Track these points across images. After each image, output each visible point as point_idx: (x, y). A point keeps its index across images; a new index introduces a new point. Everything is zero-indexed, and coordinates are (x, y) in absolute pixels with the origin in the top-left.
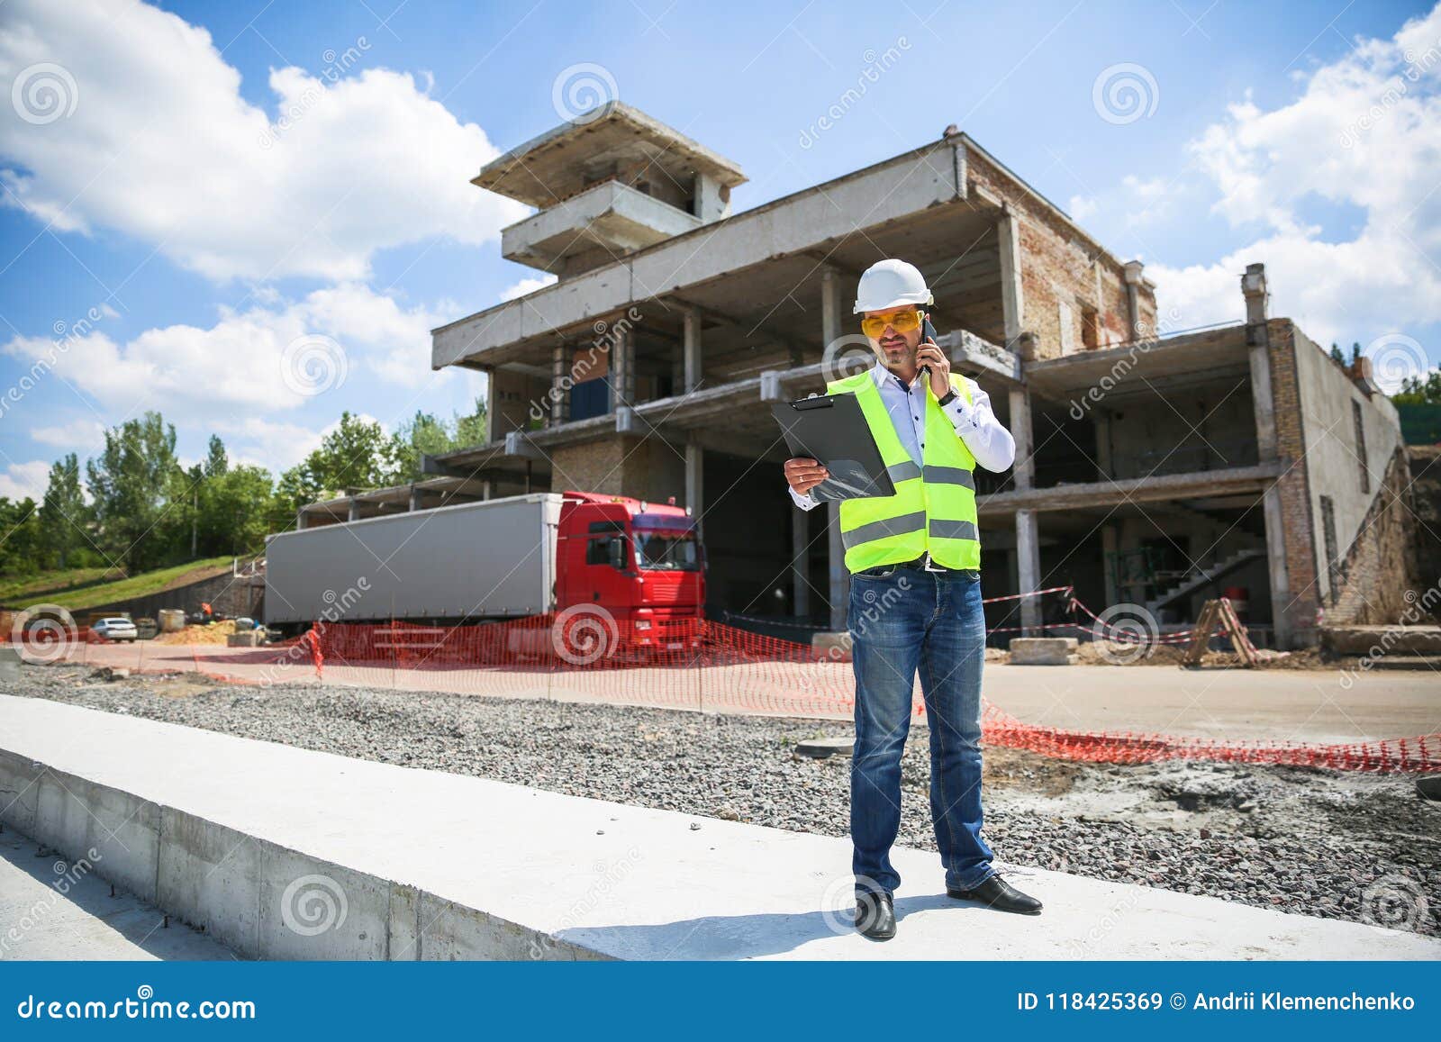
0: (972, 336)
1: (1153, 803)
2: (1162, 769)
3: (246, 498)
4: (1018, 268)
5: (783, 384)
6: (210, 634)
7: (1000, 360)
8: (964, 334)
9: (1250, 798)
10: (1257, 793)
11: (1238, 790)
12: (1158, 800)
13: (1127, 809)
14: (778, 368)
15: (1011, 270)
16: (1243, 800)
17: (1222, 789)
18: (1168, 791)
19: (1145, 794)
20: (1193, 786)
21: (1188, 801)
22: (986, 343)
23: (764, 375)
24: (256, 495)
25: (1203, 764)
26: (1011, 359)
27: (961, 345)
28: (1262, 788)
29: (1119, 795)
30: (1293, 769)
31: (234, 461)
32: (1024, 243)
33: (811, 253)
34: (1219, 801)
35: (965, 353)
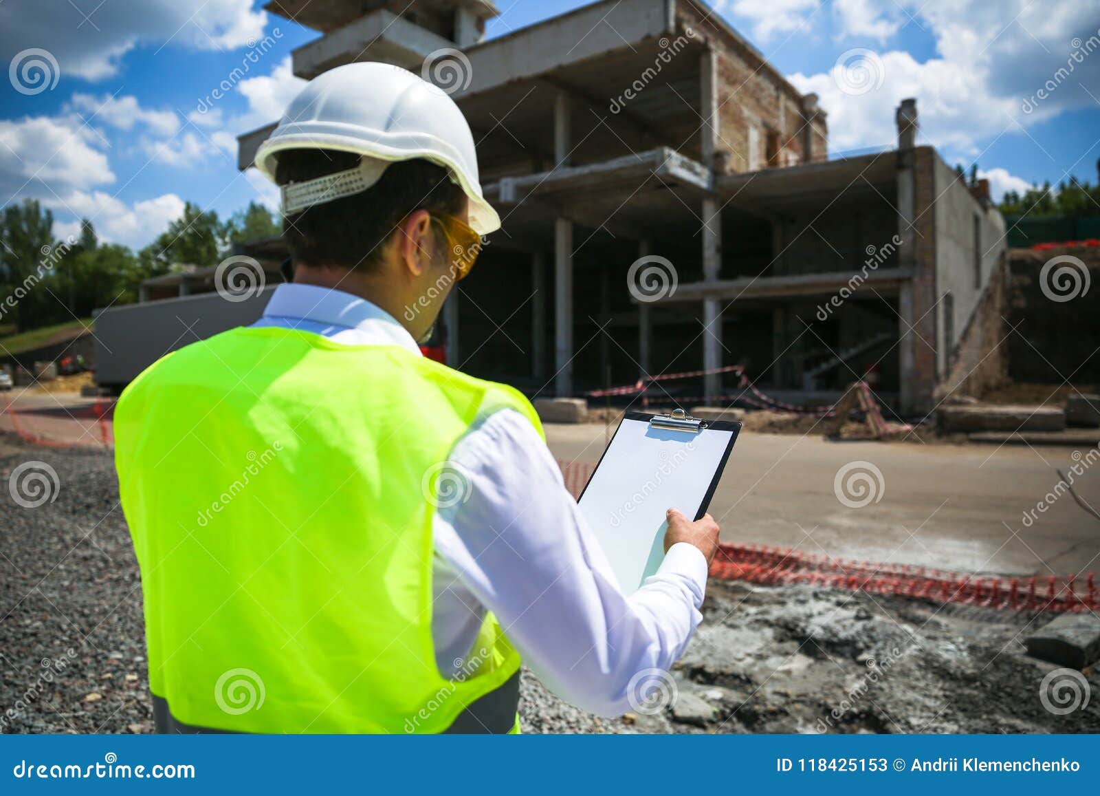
0: (674, 153)
1: (775, 645)
2: (789, 596)
3: (112, 271)
4: (715, 95)
5: (521, 190)
6: (71, 384)
7: (696, 174)
8: (667, 151)
9: (868, 647)
10: (875, 642)
11: (858, 638)
12: (781, 641)
13: (749, 655)
14: (515, 175)
15: (710, 97)
16: (860, 651)
17: (843, 635)
18: (791, 630)
19: (769, 632)
20: (815, 629)
21: (810, 646)
22: (686, 159)
23: (504, 181)
24: (120, 267)
25: (828, 594)
26: (705, 172)
27: (663, 160)
28: (881, 636)
29: (745, 633)
30: (910, 599)
31: (102, 239)
32: (721, 74)
33: (545, 78)
34: (839, 649)
35: (666, 168)
